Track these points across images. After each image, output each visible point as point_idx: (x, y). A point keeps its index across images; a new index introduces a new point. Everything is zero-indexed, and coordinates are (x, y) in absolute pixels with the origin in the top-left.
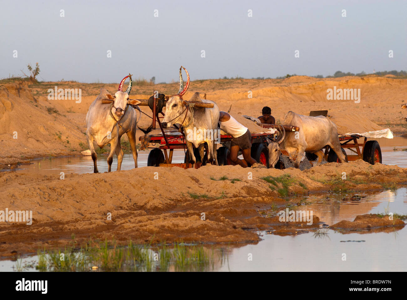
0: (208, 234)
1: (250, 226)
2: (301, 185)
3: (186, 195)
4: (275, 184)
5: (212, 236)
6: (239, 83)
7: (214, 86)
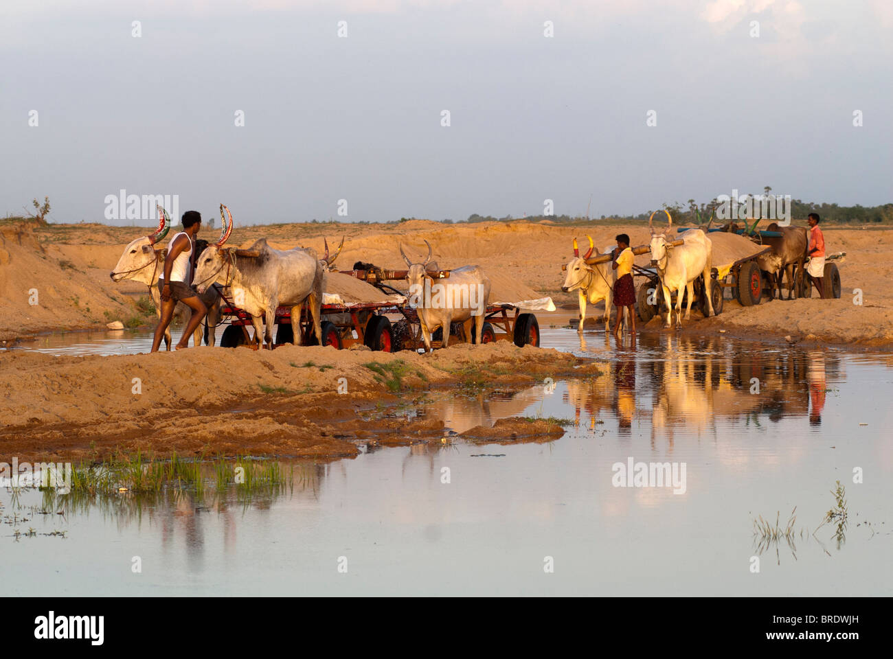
0: (285, 443)
1: (345, 433)
2: (419, 375)
3: (254, 387)
4: (382, 374)
5: (290, 447)
6: (333, 229)
7: (297, 234)
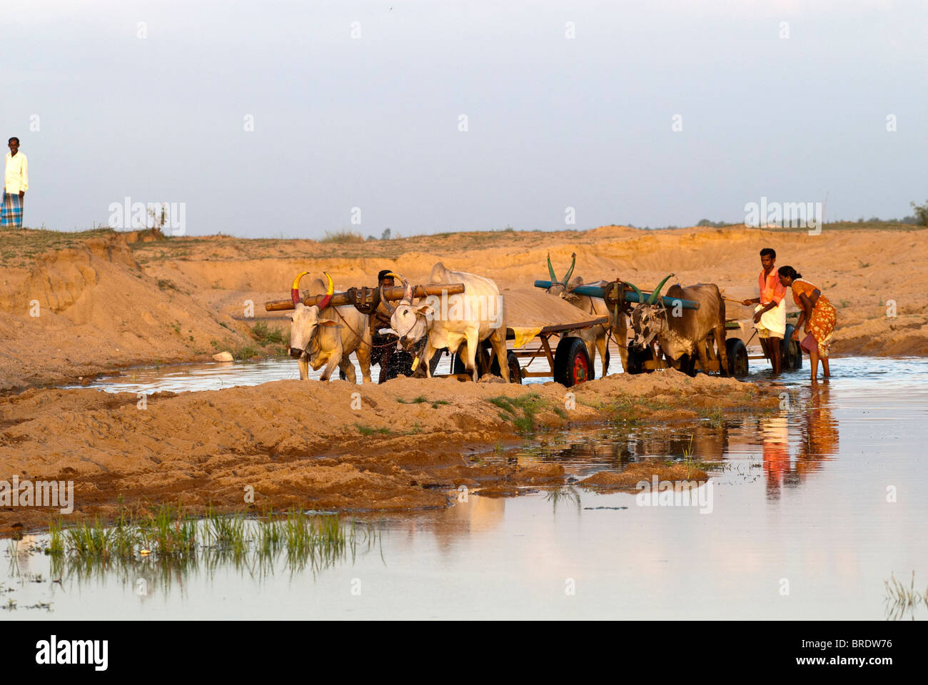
0: (361, 494)
1: (441, 482)
2: (557, 411)
3: (351, 428)
4: (510, 411)
5: (366, 499)
